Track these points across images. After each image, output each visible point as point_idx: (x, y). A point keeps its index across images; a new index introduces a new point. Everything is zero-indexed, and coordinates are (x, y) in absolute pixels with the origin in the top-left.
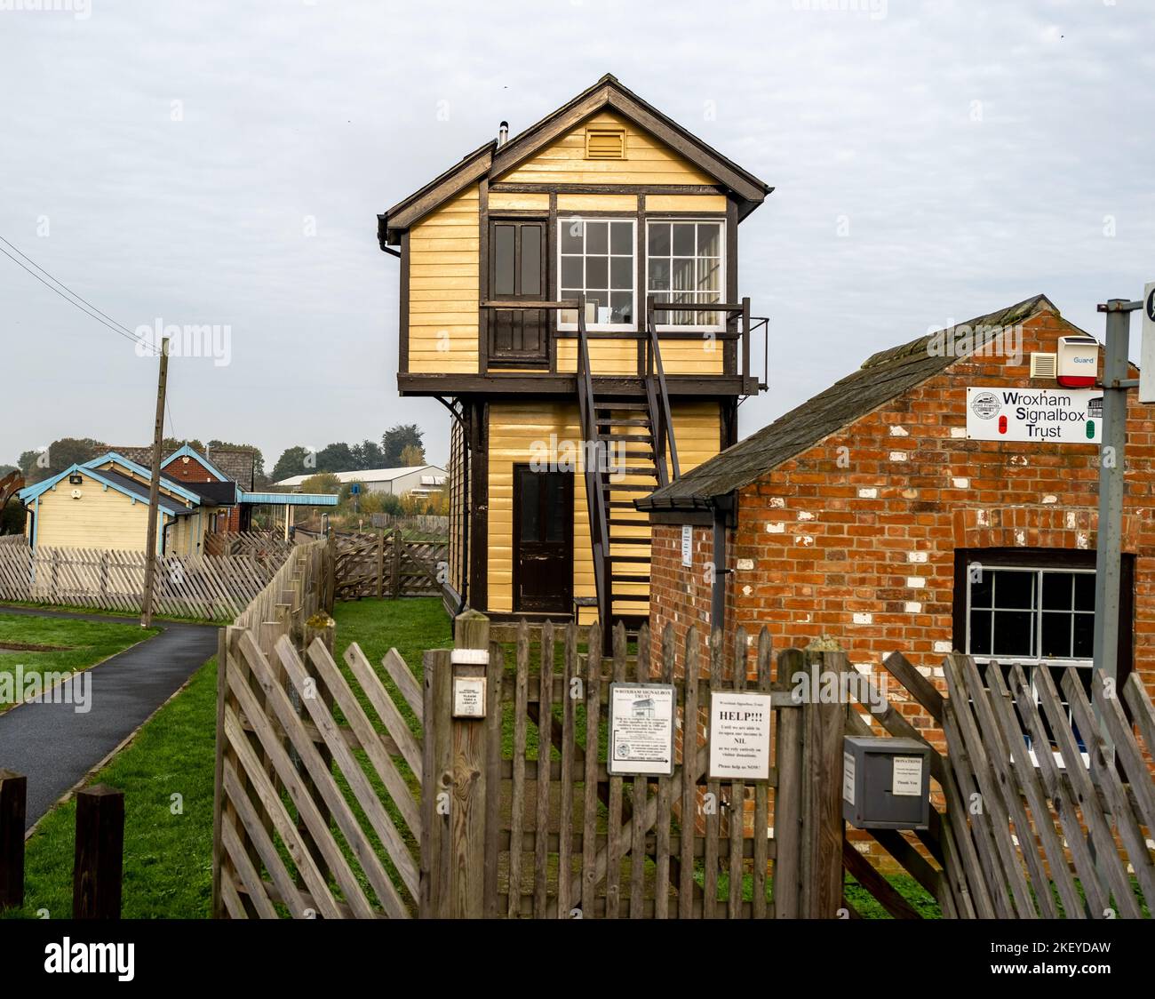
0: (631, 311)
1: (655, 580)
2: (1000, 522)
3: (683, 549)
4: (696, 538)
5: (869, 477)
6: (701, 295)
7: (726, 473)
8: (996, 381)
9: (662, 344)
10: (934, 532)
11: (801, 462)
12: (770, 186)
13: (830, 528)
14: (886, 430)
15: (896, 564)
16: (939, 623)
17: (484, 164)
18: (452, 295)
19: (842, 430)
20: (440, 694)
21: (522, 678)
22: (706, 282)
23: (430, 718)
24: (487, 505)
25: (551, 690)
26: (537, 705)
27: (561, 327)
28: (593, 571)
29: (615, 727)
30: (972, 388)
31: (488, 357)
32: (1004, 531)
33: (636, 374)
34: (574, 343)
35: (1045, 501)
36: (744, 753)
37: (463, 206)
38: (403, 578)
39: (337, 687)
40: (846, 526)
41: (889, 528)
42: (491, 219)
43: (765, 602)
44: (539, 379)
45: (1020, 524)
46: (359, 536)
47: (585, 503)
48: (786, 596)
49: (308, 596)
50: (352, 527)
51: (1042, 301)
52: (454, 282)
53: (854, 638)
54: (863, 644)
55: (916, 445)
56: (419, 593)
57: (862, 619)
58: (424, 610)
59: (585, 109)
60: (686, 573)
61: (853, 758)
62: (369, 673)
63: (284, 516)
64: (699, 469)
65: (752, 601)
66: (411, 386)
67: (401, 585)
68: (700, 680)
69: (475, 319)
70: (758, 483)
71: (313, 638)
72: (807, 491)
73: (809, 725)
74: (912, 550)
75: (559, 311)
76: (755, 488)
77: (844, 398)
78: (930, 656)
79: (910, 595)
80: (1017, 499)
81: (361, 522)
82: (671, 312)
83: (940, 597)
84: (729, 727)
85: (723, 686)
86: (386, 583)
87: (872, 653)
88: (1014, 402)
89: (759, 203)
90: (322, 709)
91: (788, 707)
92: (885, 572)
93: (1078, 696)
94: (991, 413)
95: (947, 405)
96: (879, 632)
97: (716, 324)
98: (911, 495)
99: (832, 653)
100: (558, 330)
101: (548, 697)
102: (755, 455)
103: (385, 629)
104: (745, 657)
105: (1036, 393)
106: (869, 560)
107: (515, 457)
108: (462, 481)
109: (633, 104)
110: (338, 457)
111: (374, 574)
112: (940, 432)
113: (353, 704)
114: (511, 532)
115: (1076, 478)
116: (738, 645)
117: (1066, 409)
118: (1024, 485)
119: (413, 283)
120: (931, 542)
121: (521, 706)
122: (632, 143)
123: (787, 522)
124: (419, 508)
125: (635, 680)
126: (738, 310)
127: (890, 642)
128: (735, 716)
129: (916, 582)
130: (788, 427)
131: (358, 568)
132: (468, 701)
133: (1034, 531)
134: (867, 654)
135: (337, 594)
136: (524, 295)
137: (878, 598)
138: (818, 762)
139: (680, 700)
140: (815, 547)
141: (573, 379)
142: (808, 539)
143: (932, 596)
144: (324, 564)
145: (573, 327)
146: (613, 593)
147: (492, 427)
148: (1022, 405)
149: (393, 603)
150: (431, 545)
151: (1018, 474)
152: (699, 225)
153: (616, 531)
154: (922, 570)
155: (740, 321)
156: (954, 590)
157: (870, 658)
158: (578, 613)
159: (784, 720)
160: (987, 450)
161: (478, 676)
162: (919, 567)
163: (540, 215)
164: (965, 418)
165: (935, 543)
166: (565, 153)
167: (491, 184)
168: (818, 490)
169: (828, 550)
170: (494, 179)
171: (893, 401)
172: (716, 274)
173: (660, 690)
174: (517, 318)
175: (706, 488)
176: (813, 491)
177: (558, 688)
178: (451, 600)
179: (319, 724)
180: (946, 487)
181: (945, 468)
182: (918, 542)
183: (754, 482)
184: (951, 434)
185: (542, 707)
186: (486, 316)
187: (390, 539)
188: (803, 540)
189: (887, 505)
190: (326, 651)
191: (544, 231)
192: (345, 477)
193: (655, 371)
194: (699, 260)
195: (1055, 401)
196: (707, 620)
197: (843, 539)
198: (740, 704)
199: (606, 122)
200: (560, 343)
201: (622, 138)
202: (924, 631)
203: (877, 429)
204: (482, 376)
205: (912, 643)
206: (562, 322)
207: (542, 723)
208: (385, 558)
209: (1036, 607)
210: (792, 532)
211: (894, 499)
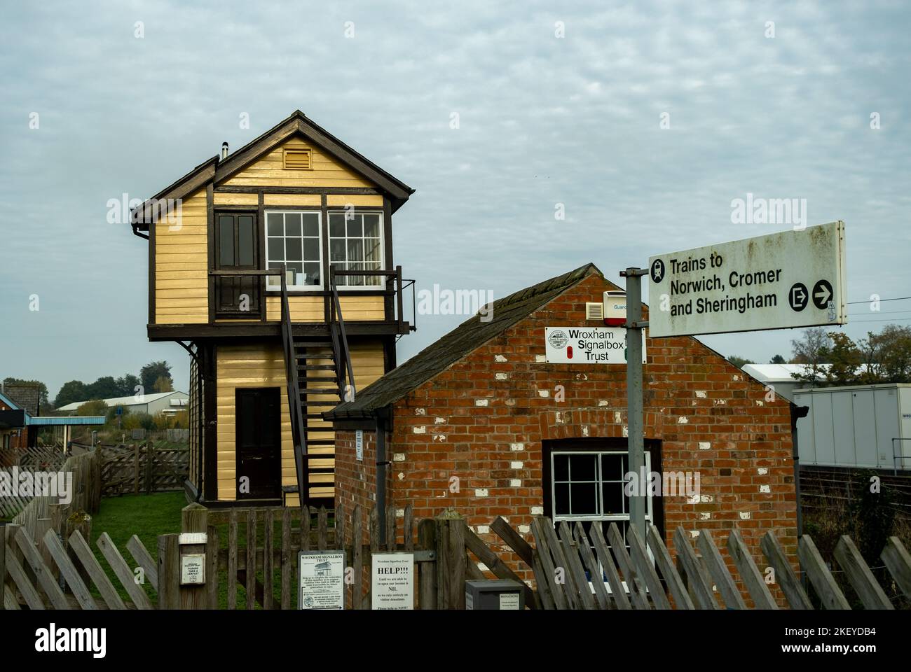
0: (319, 276)
1: (338, 471)
2: (571, 421)
3: (357, 448)
4: (366, 439)
5: (482, 391)
6: (368, 265)
7: (385, 392)
8: (564, 322)
9: (341, 299)
10: (527, 429)
11: (436, 382)
12: (412, 189)
13: (457, 428)
14: (493, 358)
15: (503, 452)
16: (534, 493)
17: (210, 172)
18: (188, 266)
19: (463, 359)
20: (171, 567)
21: (233, 553)
22: (371, 255)
23: (163, 587)
24: (216, 420)
25: (254, 560)
26: (244, 572)
27: (269, 288)
28: (295, 466)
29: (302, 584)
30: (548, 328)
31: (216, 311)
32: (574, 426)
33: (324, 321)
34: (278, 300)
35: (600, 405)
36: (396, 598)
37: (195, 202)
38: (155, 478)
39: (92, 566)
40: (468, 427)
41: (497, 427)
42: (216, 211)
43: (414, 484)
44: (254, 326)
45: (585, 421)
46: (122, 447)
47: (289, 415)
48: (429, 479)
49: (78, 496)
50: (117, 440)
51: (592, 268)
52: (189, 257)
53: (476, 507)
54: (482, 511)
55: (513, 368)
56: (167, 489)
57: (482, 493)
58: (170, 502)
59: (283, 135)
60: (359, 465)
61: (471, 596)
62: (116, 555)
63: (63, 434)
64: (367, 389)
65: (405, 484)
66: (158, 333)
67: (153, 484)
68: (363, 546)
69: (205, 283)
70: (407, 398)
71: (74, 530)
72: (440, 402)
73: (441, 575)
74: (513, 442)
75: (267, 277)
76: (404, 402)
77: (464, 336)
78: (529, 517)
79: (514, 474)
80: (582, 404)
81: (124, 436)
82: (347, 277)
83: (534, 474)
84: (385, 579)
85: (380, 549)
86: (142, 482)
87: (489, 517)
88: (576, 337)
89: (406, 200)
90: (80, 584)
91: (426, 561)
92: (496, 459)
93: (618, 543)
94: (562, 345)
95: (532, 339)
96: (493, 501)
97: (379, 284)
98: (511, 403)
99: (455, 520)
100: (267, 290)
101: (252, 565)
102: (405, 378)
103: (140, 518)
104: (395, 526)
105: (590, 330)
106: (484, 451)
107: (238, 384)
108: (198, 403)
109: (316, 132)
110: (107, 387)
111: (132, 476)
112: (529, 358)
113: (105, 580)
114: (235, 440)
115: (620, 388)
116: (390, 518)
117: (611, 341)
118: (585, 394)
119: (158, 258)
120: (526, 436)
121: (232, 573)
122: (316, 159)
123: (427, 426)
124: (169, 424)
125: (317, 549)
126: (394, 275)
127: (502, 509)
128: (389, 570)
129: (517, 465)
130: (428, 357)
131: (120, 472)
132: (191, 572)
133: (594, 426)
134: (485, 518)
135: (103, 493)
136: (241, 266)
137: (492, 477)
138: (448, 601)
139: (349, 562)
140: (447, 443)
141: (278, 326)
142: (443, 437)
143: (528, 474)
144: (92, 470)
145: (278, 288)
146: (310, 482)
147: (219, 362)
148: (582, 339)
149: (146, 497)
150: (176, 452)
151: (581, 386)
152: (364, 216)
153: (312, 436)
154: (520, 456)
155: (395, 282)
156: (543, 469)
157: (487, 521)
158: (285, 498)
159: (423, 571)
160: (560, 370)
161: (199, 553)
162: (518, 454)
163: (252, 209)
164: (544, 348)
165: (528, 437)
166: (268, 165)
167: (215, 187)
168: (448, 401)
169: (456, 444)
170: (217, 183)
171: (496, 337)
172: (378, 249)
173: (335, 555)
174: (237, 282)
175: (371, 402)
176: (445, 402)
177: (260, 557)
178: (191, 493)
179: (78, 597)
180: (534, 397)
181: (533, 383)
182: (517, 436)
183: (403, 398)
184: (535, 359)
185: (248, 572)
186: (214, 282)
187: (144, 448)
188: (439, 438)
189: (495, 411)
190: (83, 540)
191: (255, 221)
192: (111, 402)
193: (337, 318)
194: (365, 239)
195: (603, 335)
196: (374, 499)
197: (465, 436)
198: (393, 562)
199: (297, 144)
200: (268, 300)
201: (309, 155)
202: (524, 500)
203: (486, 358)
204: (211, 325)
205: (516, 507)
206: (270, 284)
207: (249, 586)
208: (140, 463)
209: (598, 479)
210: (431, 433)
211: (499, 406)
